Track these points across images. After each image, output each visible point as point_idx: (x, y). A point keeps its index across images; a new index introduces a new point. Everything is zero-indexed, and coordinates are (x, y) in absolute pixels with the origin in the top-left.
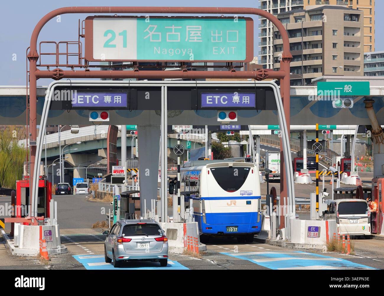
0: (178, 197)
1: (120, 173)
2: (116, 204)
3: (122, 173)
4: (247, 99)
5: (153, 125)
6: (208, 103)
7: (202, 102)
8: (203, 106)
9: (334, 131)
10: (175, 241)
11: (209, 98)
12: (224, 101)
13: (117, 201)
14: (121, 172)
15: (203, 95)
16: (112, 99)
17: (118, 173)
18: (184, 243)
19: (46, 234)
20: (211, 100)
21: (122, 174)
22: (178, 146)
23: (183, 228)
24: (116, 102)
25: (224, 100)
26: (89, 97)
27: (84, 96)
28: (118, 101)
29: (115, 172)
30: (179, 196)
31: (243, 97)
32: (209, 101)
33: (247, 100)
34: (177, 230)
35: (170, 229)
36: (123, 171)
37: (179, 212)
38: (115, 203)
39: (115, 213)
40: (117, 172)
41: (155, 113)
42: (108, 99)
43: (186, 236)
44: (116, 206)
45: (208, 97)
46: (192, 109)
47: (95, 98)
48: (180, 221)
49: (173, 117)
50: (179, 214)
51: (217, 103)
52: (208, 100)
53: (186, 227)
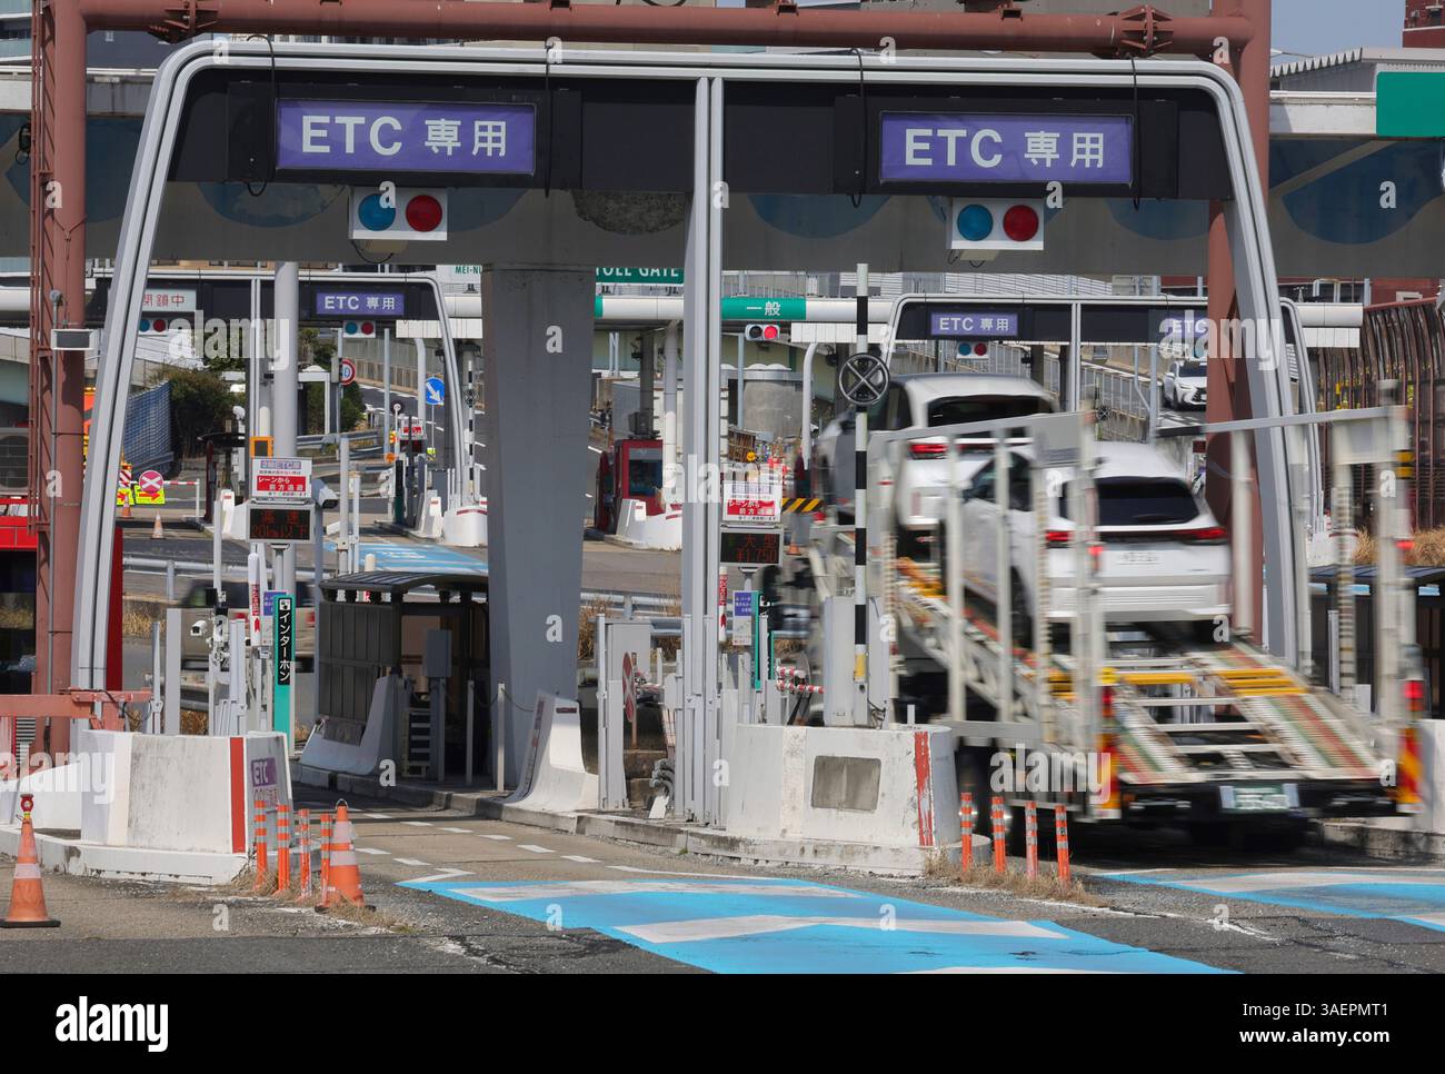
0: (857, 607)
1: (286, 489)
2: (286, 635)
3: (295, 490)
4: (1095, 146)
5: (562, 268)
6: (910, 160)
7: (885, 157)
8: (888, 174)
9: (795, 327)
10: (867, 815)
11: (918, 139)
12: (987, 155)
13: (289, 618)
14: (291, 487)
15: (888, 127)
16: (466, 134)
17: (277, 490)
18: (917, 825)
19: (259, 777)
20: (926, 146)
21: (297, 495)
22: (859, 360)
23: (913, 755)
24: (483, 151)
25: (988, 148)
26: (356, 125)
27: (332, 120)
28: (490, 145)
29: (263, 485)
30: (861, 602)
31: (1076, 135)
32: (918, 154)
33: (1094, 151)
34: (876, 763)
35: (834, 758)
36: (301, 481)
37: (861, 679)
38: (281, 629)
39: (280, 676)
40: (272, 486)
41: (575, 209)
42: (442, 133)
43: (926, 792)
44: (285, 640)
45: (910, 134)
46: (837, 189)
47: (385, 129)
48: (865, 723)
49: (655, 229)
50: (862, 687)
51: (951, 161)
52: (911, 146)
53: (926, 749)
